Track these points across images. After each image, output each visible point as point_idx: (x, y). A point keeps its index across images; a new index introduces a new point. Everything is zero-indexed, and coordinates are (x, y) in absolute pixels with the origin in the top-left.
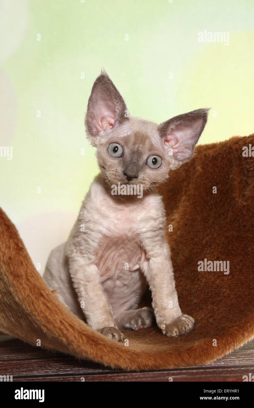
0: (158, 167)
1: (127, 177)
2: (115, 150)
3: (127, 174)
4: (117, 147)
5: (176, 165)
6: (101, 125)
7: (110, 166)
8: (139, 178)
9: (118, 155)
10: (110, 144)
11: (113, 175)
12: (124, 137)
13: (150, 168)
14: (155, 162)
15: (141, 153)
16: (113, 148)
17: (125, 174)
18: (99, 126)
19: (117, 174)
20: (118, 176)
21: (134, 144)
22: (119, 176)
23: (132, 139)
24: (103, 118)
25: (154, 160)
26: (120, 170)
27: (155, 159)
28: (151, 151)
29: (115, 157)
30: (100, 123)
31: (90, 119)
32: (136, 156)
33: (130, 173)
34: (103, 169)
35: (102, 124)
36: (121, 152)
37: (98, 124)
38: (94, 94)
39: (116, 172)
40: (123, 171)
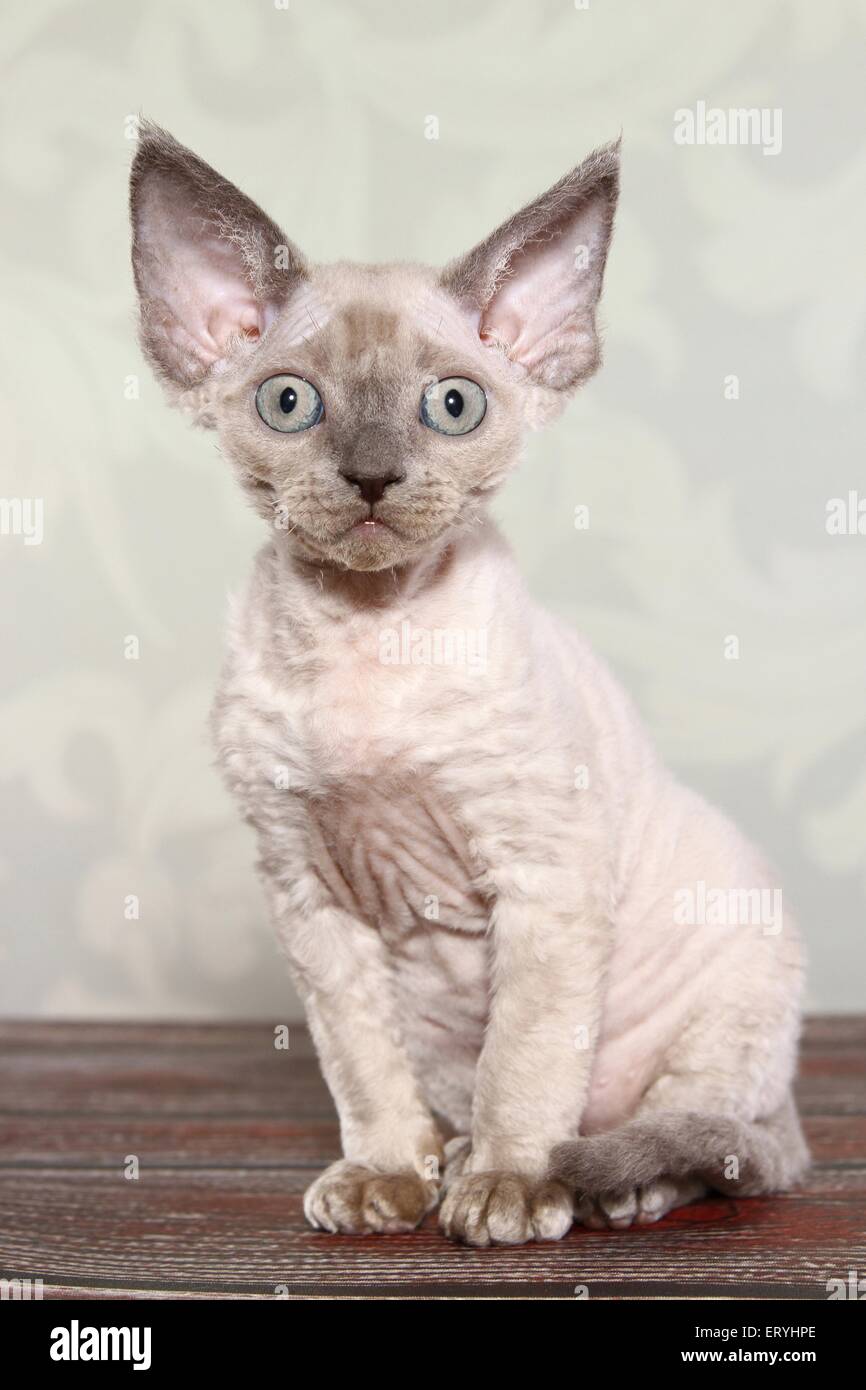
0: (478, 424)
1: (361, 487)
2: (286, 402)
3: (359, 476)
4: (289, 391)
5: (550, 405)
6: (212, 343)
7: (288, 470)
8: (410, 481)
9: (305, 421)
10: (260, 386)
11: (304, 498)
12: (308, 343)
13: (445, 433)
14: (456, 405)
15: (390, 381)
16: (278, 400)
17: (351, 478)
18: (207, 347)
19: (318, 490)
20: (324, 497)
21: (354, 353)
22: (329, 496)
23: (340, 342)
24: (213, 319)
25: (451, 401)
26: (325, 470)
27: (453, 393)
28: (429, 366)
29: (294, 431)
30: (205, 334)
31: (160, 331)
32: (372, 399)
33: (368, 469)
34: (261, 492)
35: (216, 340)
36: (313, 405)
37: (199, 341)
38: (145, 229)
39: (314, 482)
40: (340, 472)
